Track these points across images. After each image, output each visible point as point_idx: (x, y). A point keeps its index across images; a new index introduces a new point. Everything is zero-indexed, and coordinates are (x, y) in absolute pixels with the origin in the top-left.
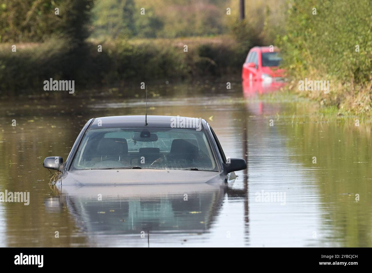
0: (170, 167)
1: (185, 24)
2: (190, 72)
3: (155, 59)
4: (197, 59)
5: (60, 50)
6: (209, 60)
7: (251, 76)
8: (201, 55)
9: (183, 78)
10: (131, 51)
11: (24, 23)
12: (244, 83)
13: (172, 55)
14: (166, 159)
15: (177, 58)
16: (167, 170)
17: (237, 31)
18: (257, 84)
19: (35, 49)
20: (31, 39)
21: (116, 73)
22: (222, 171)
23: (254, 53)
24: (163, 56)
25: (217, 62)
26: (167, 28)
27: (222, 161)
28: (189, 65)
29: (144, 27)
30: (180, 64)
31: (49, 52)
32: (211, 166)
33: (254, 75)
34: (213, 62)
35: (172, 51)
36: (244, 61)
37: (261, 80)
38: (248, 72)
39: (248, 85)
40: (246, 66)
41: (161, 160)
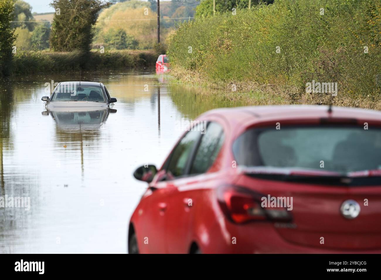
0: (88, 101)
1: (148, 43)
2: (135, 65)
3: (120, 59)
4: (138, 59)
5: (79, 55)
6: (143, 60)
7: (159, 67)
8: (140, 58)
9: (132, 67)
10: (110, 55)
11: (65, 44)
12: (156, 70)
13: (127, 57)
14: (88, 98)
15: (130, 59)
16: (87, 102)
17: (156, 48)
18: (161, 70)
19: (68, 54)
20: (67, 51)
21: (103, 65)
22: (108, 102)
23: (160, 57)
24: (123, 58)
25: (147, 61)
26: (140, 45)
27: (108, 99)
28: (135, 61)
29: (130, 44)
30: (131, 61)
31: (74, 55)
32: (103, 100)
33: (160, 66)
34: (145, 61)
35: (128, 55)
36: (156, 60)
37: (163, 68)
38: (158, 65)
39: (158, 70)
40: (157, 62)
41: (86, 98)
